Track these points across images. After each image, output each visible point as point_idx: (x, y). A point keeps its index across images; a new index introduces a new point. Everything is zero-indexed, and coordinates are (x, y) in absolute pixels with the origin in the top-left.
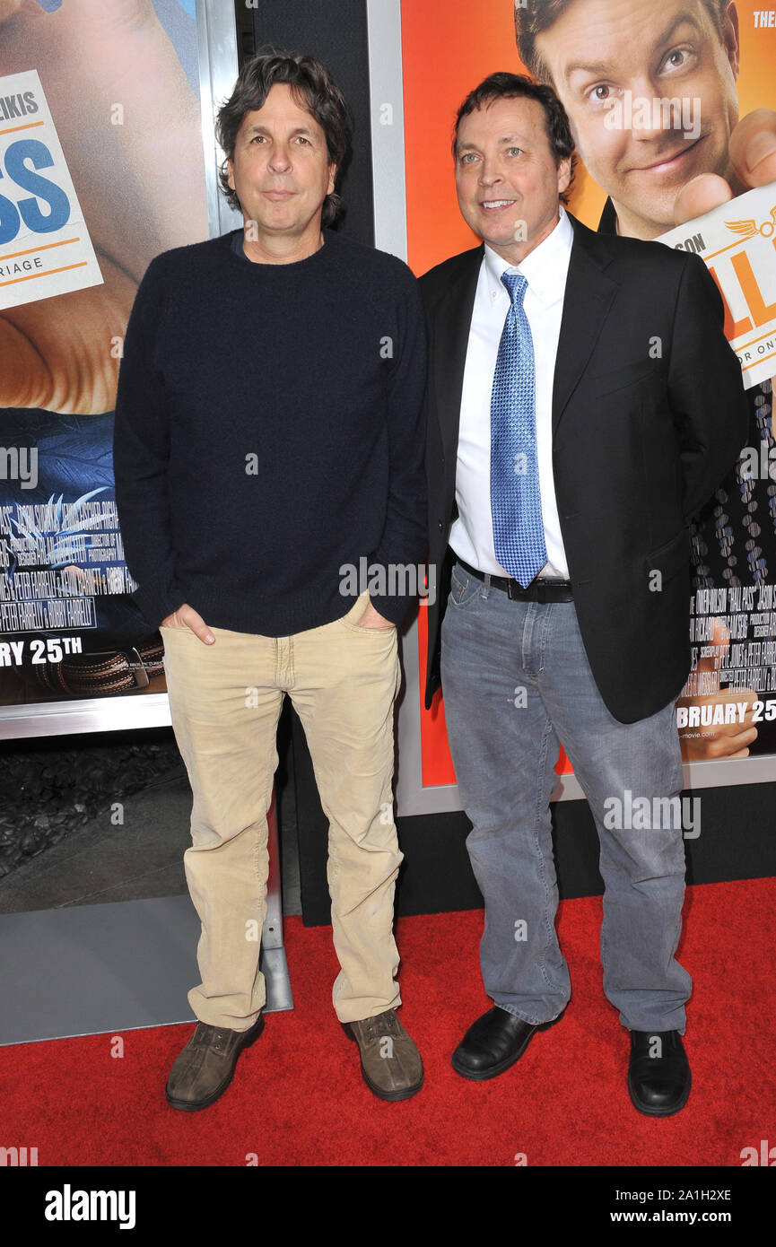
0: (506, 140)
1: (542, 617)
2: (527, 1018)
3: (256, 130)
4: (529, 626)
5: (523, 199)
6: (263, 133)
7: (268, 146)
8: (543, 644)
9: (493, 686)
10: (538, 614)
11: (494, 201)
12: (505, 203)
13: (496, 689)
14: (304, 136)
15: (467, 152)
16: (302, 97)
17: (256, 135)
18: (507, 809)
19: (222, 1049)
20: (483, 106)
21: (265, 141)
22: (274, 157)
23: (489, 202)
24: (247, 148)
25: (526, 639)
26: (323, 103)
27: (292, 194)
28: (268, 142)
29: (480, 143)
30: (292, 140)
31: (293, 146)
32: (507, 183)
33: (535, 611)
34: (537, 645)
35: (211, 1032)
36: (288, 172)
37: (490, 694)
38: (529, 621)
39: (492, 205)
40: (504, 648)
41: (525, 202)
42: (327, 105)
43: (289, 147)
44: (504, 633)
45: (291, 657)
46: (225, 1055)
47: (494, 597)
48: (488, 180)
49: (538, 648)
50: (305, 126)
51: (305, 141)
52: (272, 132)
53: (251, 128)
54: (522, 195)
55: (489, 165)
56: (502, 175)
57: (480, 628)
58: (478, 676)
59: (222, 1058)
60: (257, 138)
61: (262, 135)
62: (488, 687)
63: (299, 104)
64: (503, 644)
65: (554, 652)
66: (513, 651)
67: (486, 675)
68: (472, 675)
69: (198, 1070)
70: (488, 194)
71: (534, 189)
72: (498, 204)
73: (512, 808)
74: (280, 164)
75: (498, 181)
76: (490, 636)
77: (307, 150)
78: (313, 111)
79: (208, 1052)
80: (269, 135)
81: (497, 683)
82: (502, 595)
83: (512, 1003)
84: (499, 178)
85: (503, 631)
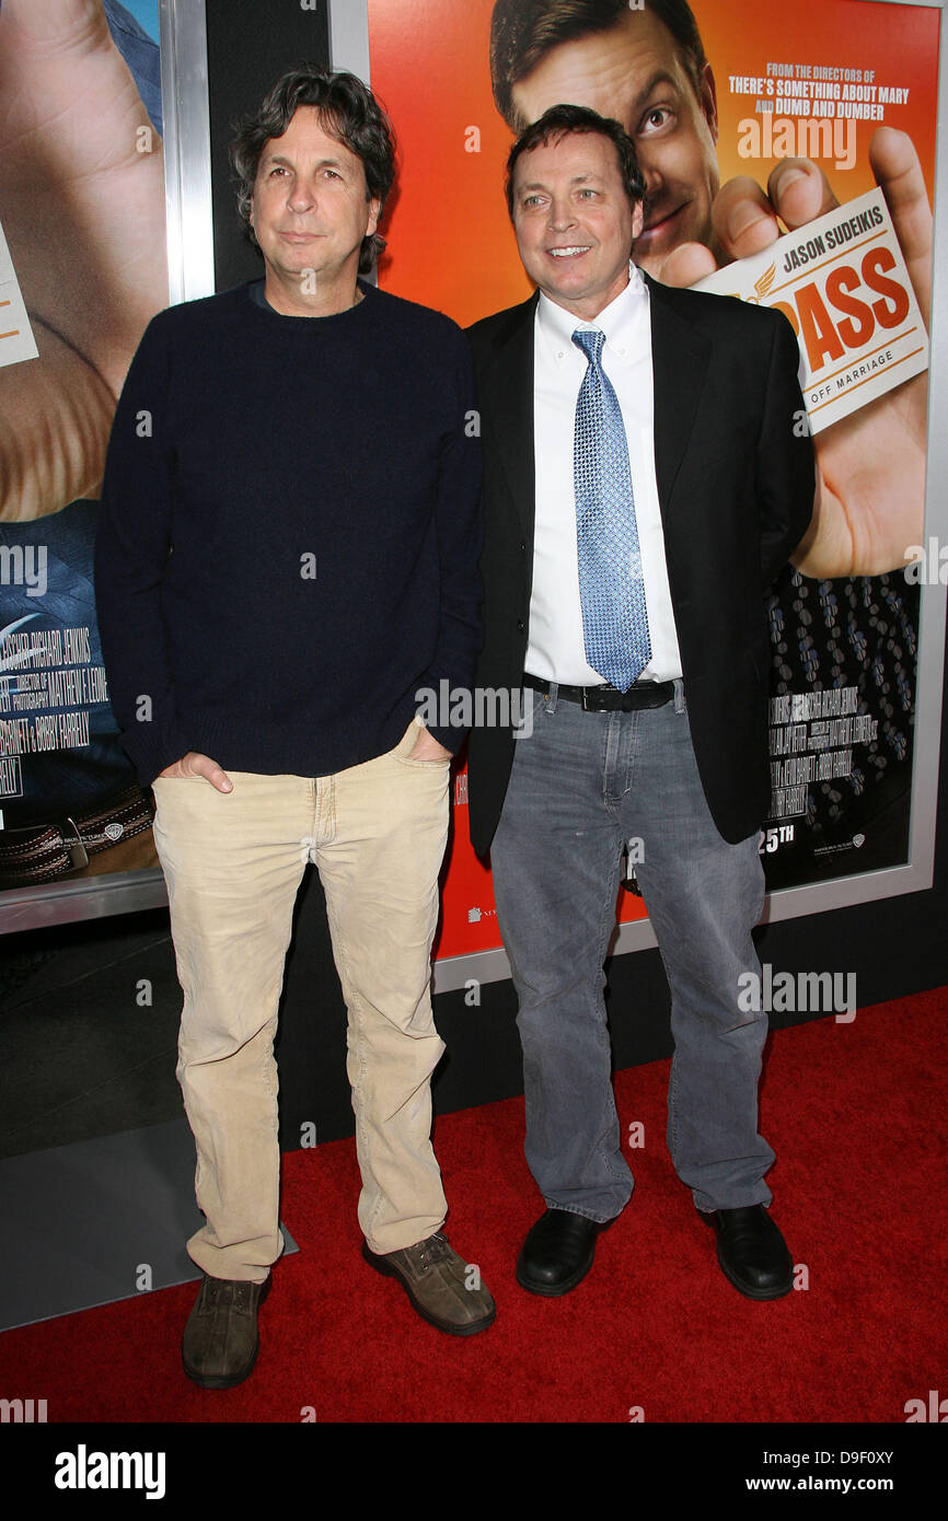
0: (580, 180)
1: (629, 729)
2: (595, 1217)
3: (275, 161)
4: (613, 741)
5: (600, 245)
6: (284, 165)
7: (291, 179)
8: (631, 760)
9: (560, 818)
10: (622, 725)
11: (565, 248)
12: (578, 250)
13: (565, 822)
14: (333, 170)
15: (533, 194)
16: (332, 122)
17: (277, 167)
18: (569, 967)
19: (246, 1307)
20: (551, 142)
21: (286, 174)
22: (294, 192)
23: (559, 248)
24: (267, 181)
25: (610, 755)
26: (360, 130)
27: (317, 236)
28: (291, 175)
29: (549, 183)
30: (318, 174)
31: (319, 180)
32: (581, 227)
33: (618, 722)
34: (623, 761)
35: (229, 1288)
36: (311, 211)
37: (557, 829)
38: (612, 735)
39: (562, 253)
40: (579, 770)
41: (602, 248)
42: (367, 131)
43: (315, 181)
44: (581, 751)
45: (333, 802)
46: (251, 1313)
47: (564, 711)
48: (561, 225)
49: (626, 765)
50: (334, 158)
51: (335, 175)
52: (294, 163)
53: (270, 159)
54: (598, 241)
55: (560, 208)
56: (575, 219)
57: (547, 749)
58: (543, 808)
59: (248, 1318)
60: (278, 171)
61: (284, 167)
62: (554, 821)
63: (329, 133)
64: (578, 765)
65: (644, 768)
66: (591, 772)
67: (552, 806)
68: (534, 808)
69: (226, 1335)
70: (560, 240)
71: (612, 234)
72: (570, 251)
73: (574, 965)
74: (302, 203)
75: (572, 225)
76: (561, 757)
77: (337, 185)
78: (345, 140)
79: (231, 1313)
80: (292, 168)
81: (565, 814)
82: (574, 707)
83: (577, 1202)
84: (573, 222)
85: (580, 749)
